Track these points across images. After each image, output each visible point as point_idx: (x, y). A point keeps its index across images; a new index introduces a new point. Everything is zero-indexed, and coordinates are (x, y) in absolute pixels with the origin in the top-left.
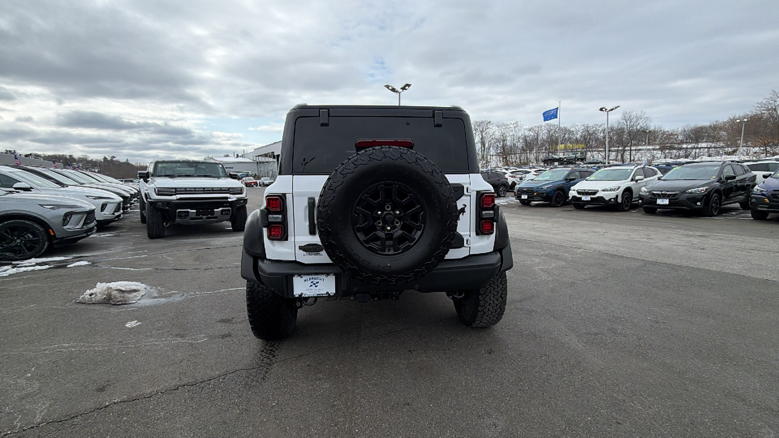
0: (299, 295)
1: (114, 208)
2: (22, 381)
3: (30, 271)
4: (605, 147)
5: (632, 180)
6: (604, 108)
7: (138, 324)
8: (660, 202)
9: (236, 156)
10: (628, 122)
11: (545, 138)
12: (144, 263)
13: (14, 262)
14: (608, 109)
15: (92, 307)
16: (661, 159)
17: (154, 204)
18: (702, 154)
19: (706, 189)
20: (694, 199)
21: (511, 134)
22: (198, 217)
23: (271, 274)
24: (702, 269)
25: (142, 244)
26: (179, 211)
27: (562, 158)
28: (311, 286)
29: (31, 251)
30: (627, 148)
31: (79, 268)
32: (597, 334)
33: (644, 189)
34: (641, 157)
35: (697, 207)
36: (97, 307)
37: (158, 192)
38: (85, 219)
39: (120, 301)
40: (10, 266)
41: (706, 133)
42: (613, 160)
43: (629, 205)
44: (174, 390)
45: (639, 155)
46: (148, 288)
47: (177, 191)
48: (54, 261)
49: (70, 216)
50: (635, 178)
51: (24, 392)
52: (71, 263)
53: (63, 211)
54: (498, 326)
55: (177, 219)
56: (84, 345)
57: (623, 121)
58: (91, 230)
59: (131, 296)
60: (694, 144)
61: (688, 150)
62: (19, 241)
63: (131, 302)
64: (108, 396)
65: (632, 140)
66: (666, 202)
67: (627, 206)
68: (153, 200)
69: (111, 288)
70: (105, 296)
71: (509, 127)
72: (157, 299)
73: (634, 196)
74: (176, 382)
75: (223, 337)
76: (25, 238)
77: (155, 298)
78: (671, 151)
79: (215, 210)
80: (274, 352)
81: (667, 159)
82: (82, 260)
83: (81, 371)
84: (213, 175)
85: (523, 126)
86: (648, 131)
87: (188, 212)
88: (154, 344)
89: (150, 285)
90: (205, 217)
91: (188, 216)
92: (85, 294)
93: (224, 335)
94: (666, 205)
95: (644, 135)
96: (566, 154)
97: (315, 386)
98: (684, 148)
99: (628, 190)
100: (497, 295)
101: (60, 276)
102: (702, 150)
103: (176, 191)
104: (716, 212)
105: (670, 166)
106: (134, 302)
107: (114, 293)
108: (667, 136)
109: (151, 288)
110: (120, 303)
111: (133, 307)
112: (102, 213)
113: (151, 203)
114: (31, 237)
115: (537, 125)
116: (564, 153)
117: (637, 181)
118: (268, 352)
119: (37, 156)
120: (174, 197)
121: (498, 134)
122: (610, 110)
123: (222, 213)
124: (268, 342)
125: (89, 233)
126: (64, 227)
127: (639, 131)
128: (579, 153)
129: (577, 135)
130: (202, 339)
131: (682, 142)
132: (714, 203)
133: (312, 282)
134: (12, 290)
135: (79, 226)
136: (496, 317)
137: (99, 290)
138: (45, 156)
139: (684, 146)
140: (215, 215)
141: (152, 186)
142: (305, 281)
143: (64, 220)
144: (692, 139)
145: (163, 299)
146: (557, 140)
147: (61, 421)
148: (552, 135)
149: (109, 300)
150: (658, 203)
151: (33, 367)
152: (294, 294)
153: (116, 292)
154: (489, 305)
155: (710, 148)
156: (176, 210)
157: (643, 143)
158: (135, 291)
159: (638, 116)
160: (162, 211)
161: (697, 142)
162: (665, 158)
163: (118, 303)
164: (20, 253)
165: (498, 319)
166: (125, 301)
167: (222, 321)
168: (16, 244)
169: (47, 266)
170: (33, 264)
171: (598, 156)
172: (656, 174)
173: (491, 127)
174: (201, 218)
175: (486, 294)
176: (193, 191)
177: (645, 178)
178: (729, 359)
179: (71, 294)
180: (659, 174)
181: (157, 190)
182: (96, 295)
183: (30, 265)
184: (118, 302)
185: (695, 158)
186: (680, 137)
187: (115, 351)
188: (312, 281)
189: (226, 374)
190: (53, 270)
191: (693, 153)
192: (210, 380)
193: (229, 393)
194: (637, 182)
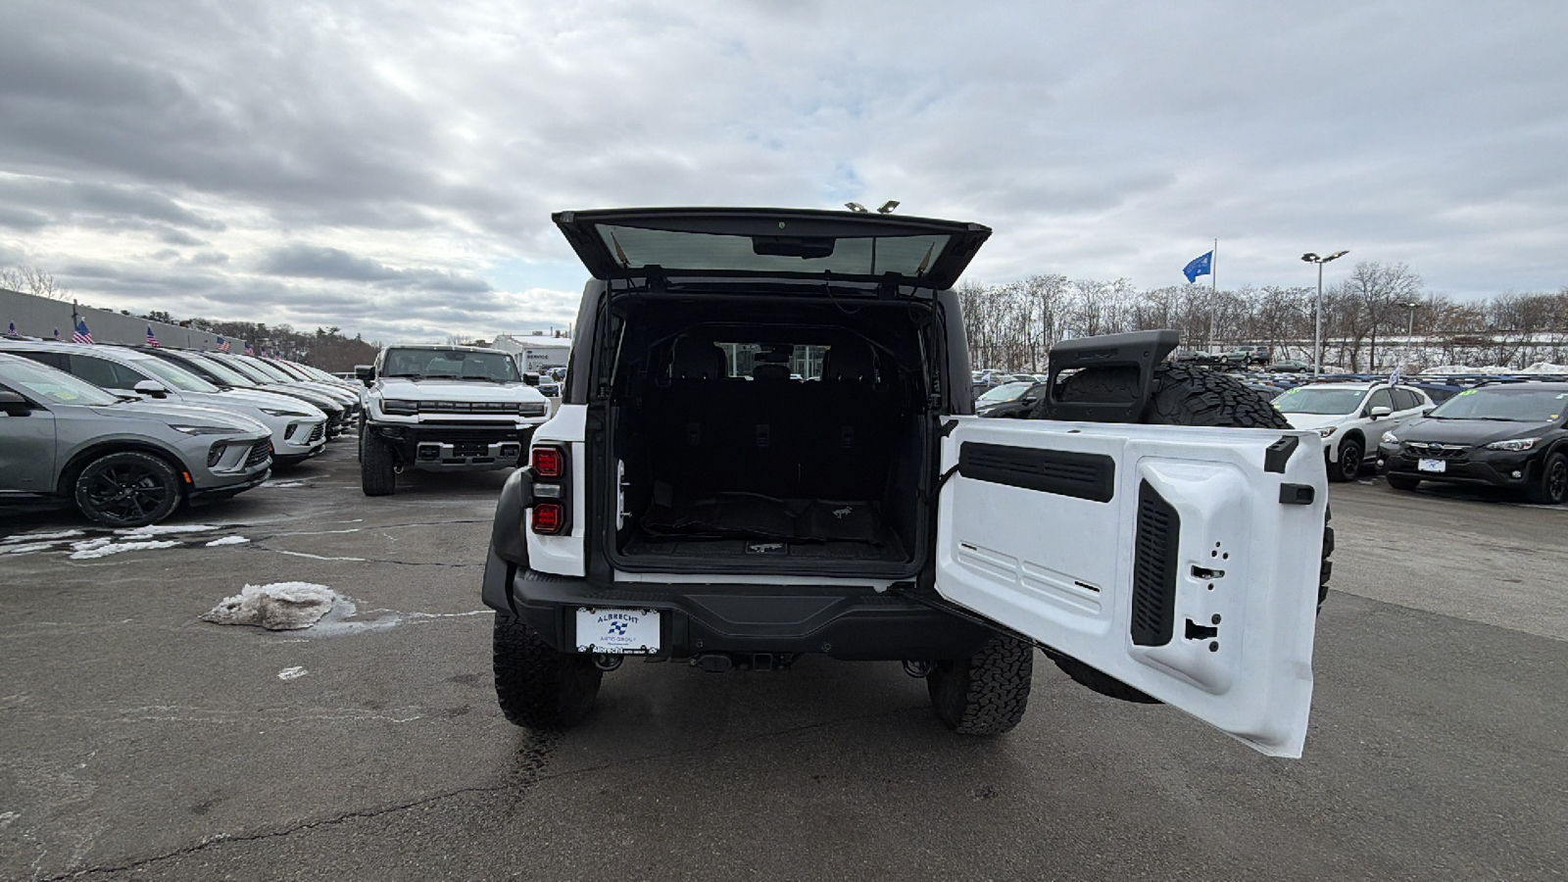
0: (587, 649)
1: (310, 433)
2: (68, 776)
3: (140, 550)
4: (1315, 338)
5: (1364, 414)
6: (1312, 255)
7: (303, 673)
8: (1424, 465)
9: (554, 333)
10: (1369, 284)
11: (1182, 315)
12: (345, 545)
13: (117, 532)
14: (1322, 257)
15: (231, 631)
16: (1441, 367)
17: (377, 429)
18: (1539, 356)
19: (1535, 444)
20: (1506, 463)
21: (1110, 303)
22: (458, 457)
23: (533, 602)
24: (1508, 632)
25: (350, 504)
26: (421, 446)
27: (1217, 358)
28: (612, 631)
29: (148, 511)
30: (1365, 340)
31: (226, 549)
32: (1234, 771)
33: (1389, 436)
34: (1397, 360)
35: (1511, 480)
36: (238, 632)
37: (386, 407)
38: (250, 455)
39: (280, 623)
40: (109, 538)
41: (1550, 311)
42: (1332, 364)
43: (1356, 468)
44: (335, 822)
45: (1391, 356)
46: (340, 598)
47: (421, 406)
48: (186, 533)
49: (222, 449)
50: (1370, 410)
51: (66, 801)
52: (215, 537)
53: (211, 439)
54: (1016, 736)
55: (417, 461)
56: (194, 711)
57: (1354, 282)
58: (260, 475)
59: (302, 613)
60: (1521, 337)
61: (1507, 348)
62: (128, 491)
63: (300, 626)
64: (211, 823)
65: (1375, 324)
66: (1440, 466)
67: (1350, 470)
68: (375, 423)
69: (268, 596)
70: (255, 612)
71: (1103, 289)
72: (348, 624)
73: (1368, 449)
74: (341, 807)
75: (453, 713)
76: (141, 487)
77: (346, 620)
78: (1466, 350)
79: (490, 446)
80: (543, 755)
81: (1456, 367)
82: (233, 534)
83: (175, 765)
84: (493, 377)
85: (1135, 288)
86: (1412, 305)
87: (438, 447)
88: (321, 719)
89: (344, 593)
90: (470, 458)
91: (438, 454)
92: (221, 604)
93: (455, 711)
94: (1439, 473)
95: (1405, 312)
96: (1225, 348)
97: (605, 840)
98: (1498, 344)
99: (1354, 437)
100: (1009, 670)
101: (188, 564)
102: (1539, 348)
103: (418, 407)
104: (1560, 494)
105: (1457, 385)
106: (306, 626)
107: (272, 606)
108: (1457, 318)
109: (345, 599)
110: (280, 627)
111: (302, 638)
112: (288, 441)
113: (372, 428)
114: (151, 484)
115: (1164, 287)
116: (1222, 346)
117: (1374, 417)
118: (532, 754)
119: (203, 324)
120: (414, 419)
121: (1080, 303)
122: (1325, 260)
123: (502, 453)
124: (534, 732)
125: (256, 481)
126: (210, 468)
127: (1393, 303)
128: (1255, 347)
129: (1253, 308)
130: (411, 715)
131: (1492, 330)
132: (1555, 474)
133: (614, 624)
134: (99, 586)
135: (238, 468)
136: (1008, 716)
137: (246, 599)
138: (217, 324)
139: (1498, 339)
140: (490, 456)
141: (377, 395)
142: (600, 620)
143: (211, 455)
144: (1517, 325)
145: (360, 624)
146: (1208, 318)
147: (112, 871)
148: (1198, 309)
149: (262, 619)
150: (1420, 468)
151: (93, 749)
152: (578, 646)
153: (276, 604)
154: (991, 691)
155: (1559, 344)
156: (417, 443)
157: (1403, 330)
158: (312, 603)
159: (1391, 272)
160: (392, 445)
161: (1529, 331)
162: (1452, 363)
163: (276, 628)
164: (129, 514)
165: (1011, 722)
166: (289, 624)
167: (459, 679)
168: (124, 496)
169: (170, 543)
170: (149, 536)
171: (1298, 356)
172: (1420, 404)
173: (1066, 288)
174: (463, 461)
175: (985, 666)
176: (450, 407)
177: (1395, 410)
178: (1543, 861)
179: (198, 602)
180: (1429, 404)
181: (383, 402)
182: (240, 609)
183: (143, 537)
184: (277, 624)
185: (1522, 365)
186: (1490, 320)
187: (246, 729)
188: (614, 620)
189: (439, 798)
190: (180, 550)
191: (1518, 355)
192: (405, 807)
193: (434, 839)
194: (1375, 419)
